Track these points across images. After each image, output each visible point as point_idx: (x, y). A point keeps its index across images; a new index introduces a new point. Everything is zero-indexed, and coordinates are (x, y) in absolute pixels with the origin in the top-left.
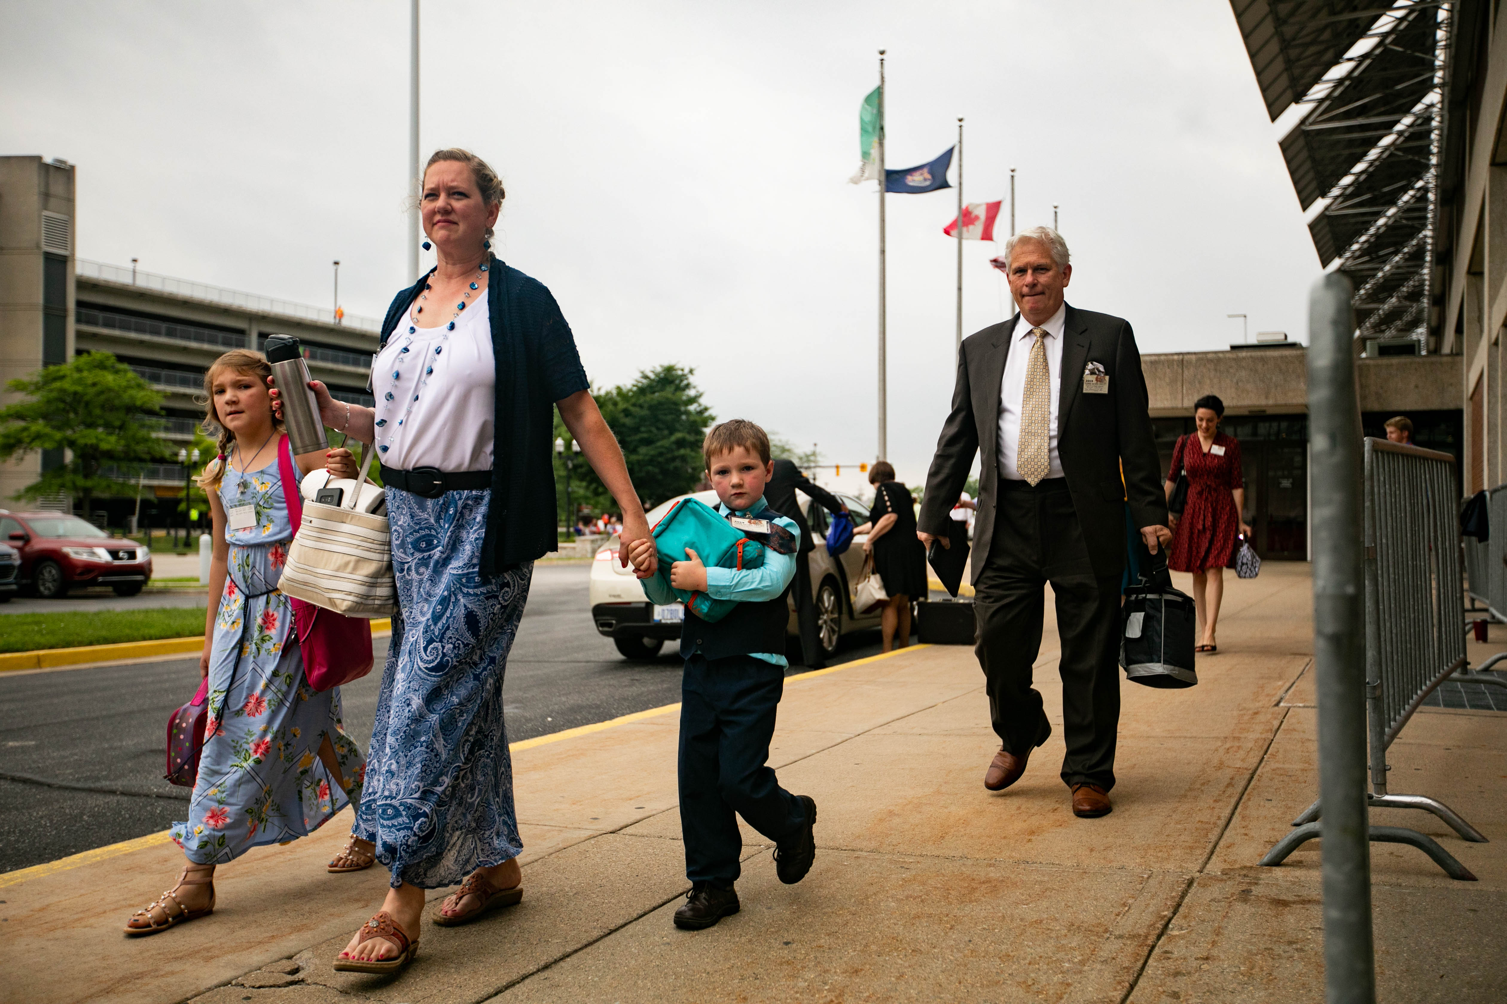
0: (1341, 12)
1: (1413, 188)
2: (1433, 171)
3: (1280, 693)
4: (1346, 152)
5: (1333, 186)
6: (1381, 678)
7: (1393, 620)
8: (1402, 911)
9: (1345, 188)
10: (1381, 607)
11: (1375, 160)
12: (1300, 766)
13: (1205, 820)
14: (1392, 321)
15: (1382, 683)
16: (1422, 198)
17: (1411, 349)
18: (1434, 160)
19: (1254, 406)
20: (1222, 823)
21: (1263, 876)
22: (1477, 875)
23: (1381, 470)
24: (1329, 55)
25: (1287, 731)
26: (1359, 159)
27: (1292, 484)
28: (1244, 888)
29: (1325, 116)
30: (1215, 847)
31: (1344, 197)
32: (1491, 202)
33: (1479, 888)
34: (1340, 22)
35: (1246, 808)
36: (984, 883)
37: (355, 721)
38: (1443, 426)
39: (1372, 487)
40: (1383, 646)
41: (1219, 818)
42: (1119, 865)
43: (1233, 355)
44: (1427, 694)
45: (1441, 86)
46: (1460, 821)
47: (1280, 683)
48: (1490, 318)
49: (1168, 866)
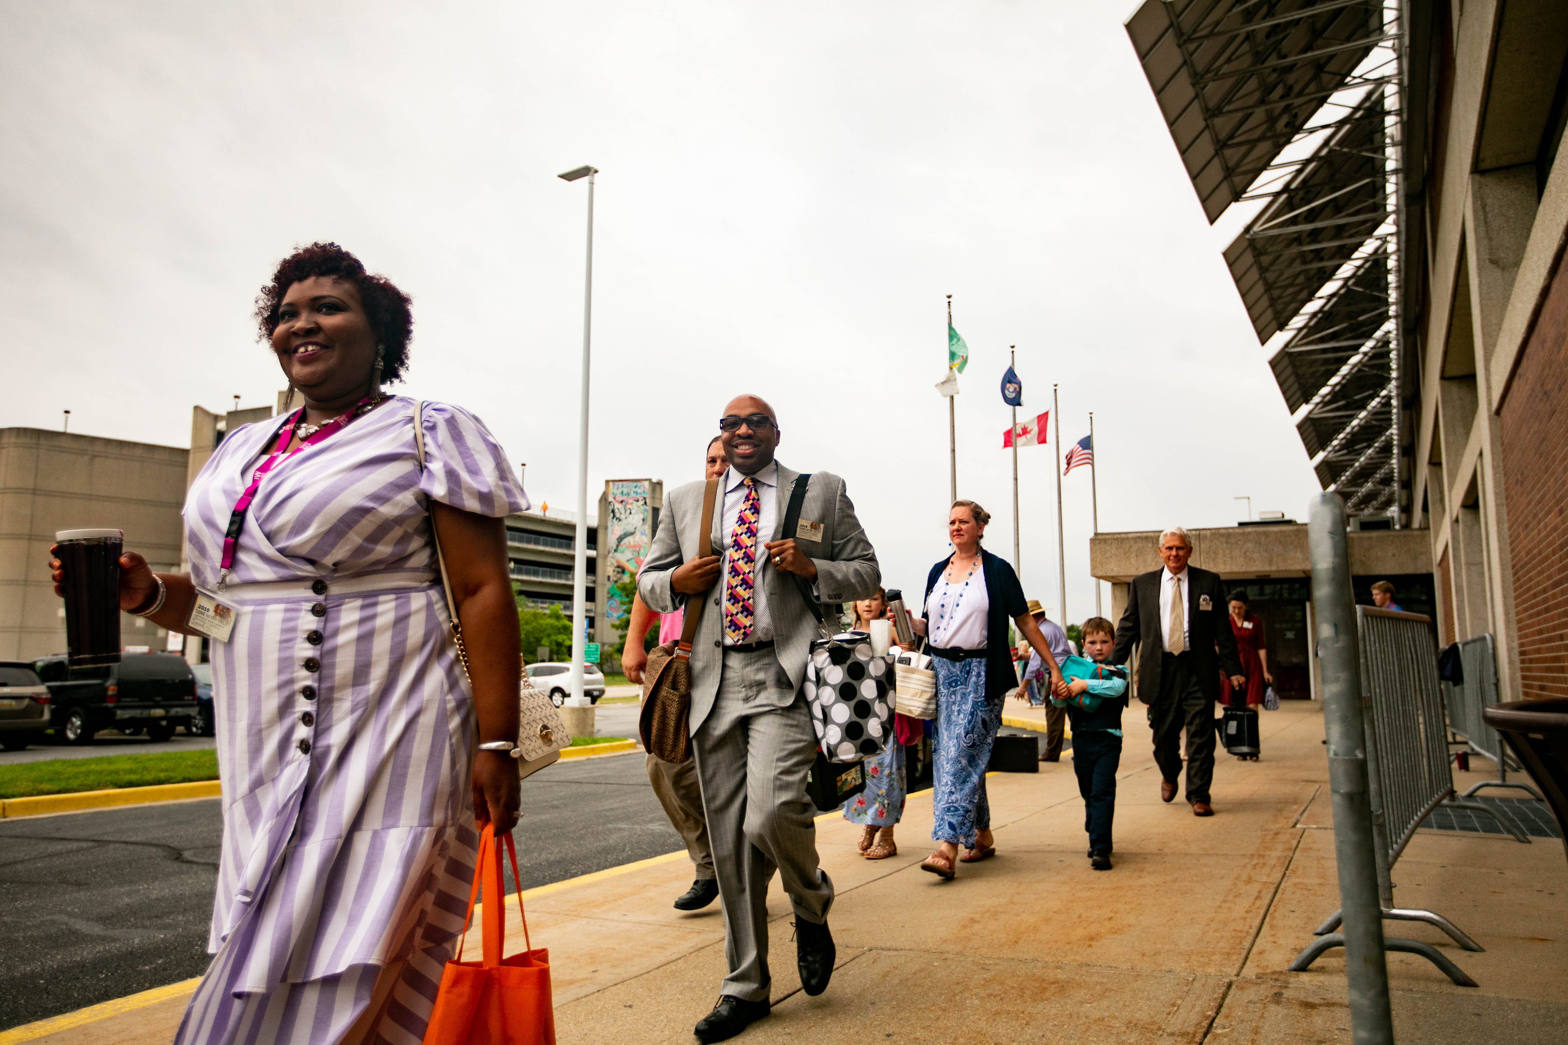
0: (1311, 262)
1: (1378, 396)
2: (1394, 383)
3: (1296, 816)
4: (1323, 368)
5: (1314, 395)
6: (1383, 807)
7: (1389, 757)
8: (1415, 1015)
9: (1324, 396)
10: (1379, 747)
11: (1346, 375)
12: (1318, 881)
13: (1239, 929)
14: (1369, 502)
15: (1383, 812)
16: (1387, 404)
17: (1386, 524)
18: (1394, 374)
19: (1260, 572)
20: (1253, 931)
21: (1292, 980)
22: (1478, 982)
23: (1371, 632)
24: (1304, 295)
25: (1305, 850)
26: (1333, 373)
27: (1295, 635)
28: (1276, 991)
29: (1304, 341)
30: (1248, 953)
31: (1324, 403)
32: (1444, 408)
33: (1480, 993)
34: (1311, 269)
35: (1273, 918)
36: (1053, 983)
37: (533, 836)
38: (1418, 587)
39: (1365, 646)
40: (1382, 779)
41: (1251, 927)
42: (1167, 968)
43: (1241, 530)
44: (1422, 819)
45: (1396, 317)
46: (1459, 933)
47: (1295, 807)
48: (1450, 500)
49: (1210, 970)
